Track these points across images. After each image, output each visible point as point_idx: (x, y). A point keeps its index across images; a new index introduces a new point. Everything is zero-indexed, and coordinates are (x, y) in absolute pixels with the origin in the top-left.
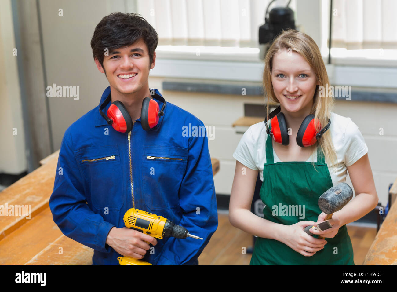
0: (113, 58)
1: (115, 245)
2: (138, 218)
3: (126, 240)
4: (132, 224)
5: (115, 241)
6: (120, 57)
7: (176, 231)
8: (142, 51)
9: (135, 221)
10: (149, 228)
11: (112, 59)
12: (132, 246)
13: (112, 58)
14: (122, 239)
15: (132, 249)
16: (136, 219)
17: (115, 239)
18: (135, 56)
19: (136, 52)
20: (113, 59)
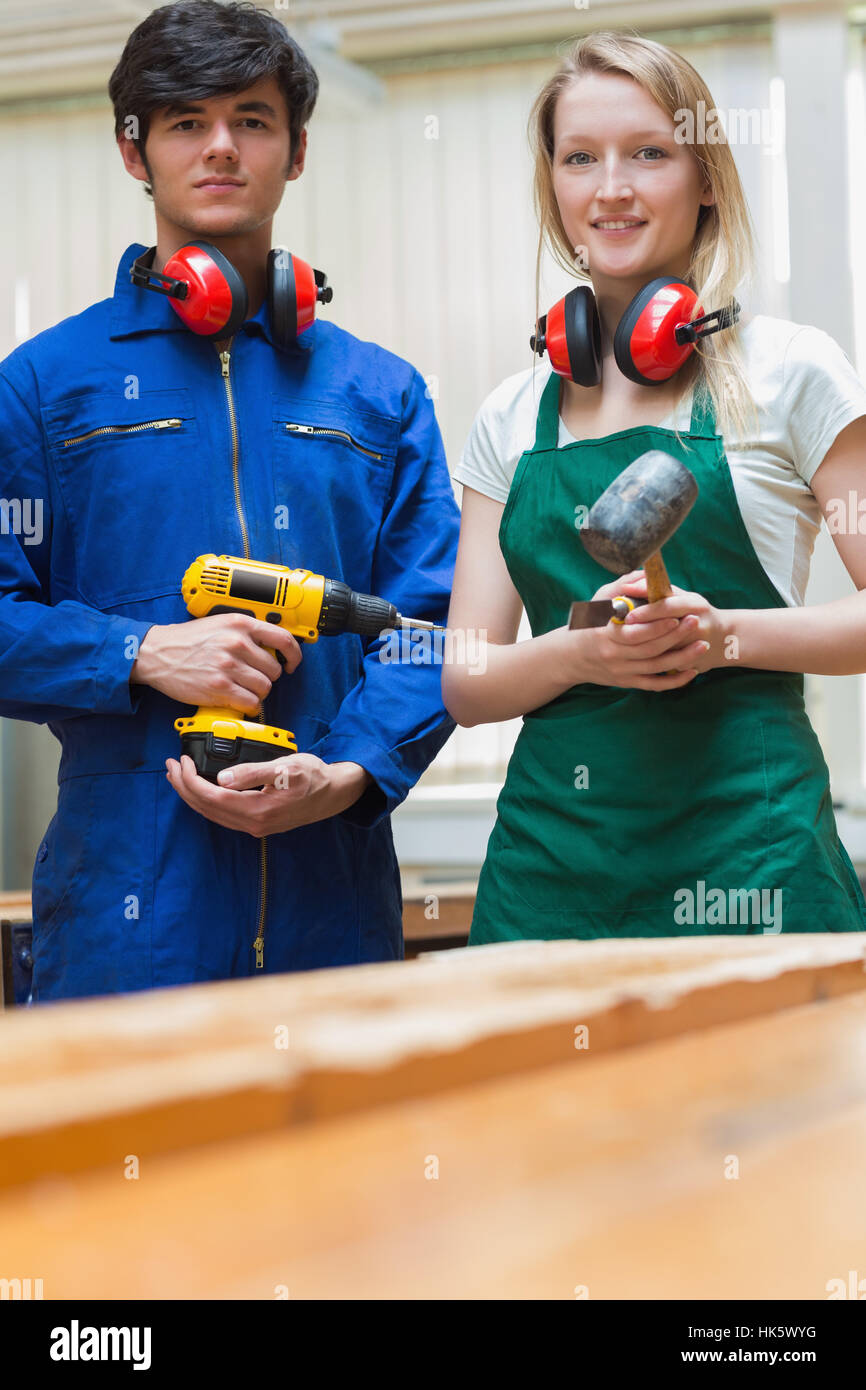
0: (180, 127)
1: (167, 666)
2: (235, 571)
3: (204, 642)
4: (218, 592)
5: (165, 658)
6: (202, 126)
7: (363, 608)
8: (270, 111)
9: (230, 579)
10: (275, 601)
11: (175, 132)
12: (226, 657)
13: (175, 127)
14: (188, 643)
15: (227, 668)
16: (230, 573)
17: (163, 650)
18: (248, 125)
19: (253, 115)
20: (180, 132)
